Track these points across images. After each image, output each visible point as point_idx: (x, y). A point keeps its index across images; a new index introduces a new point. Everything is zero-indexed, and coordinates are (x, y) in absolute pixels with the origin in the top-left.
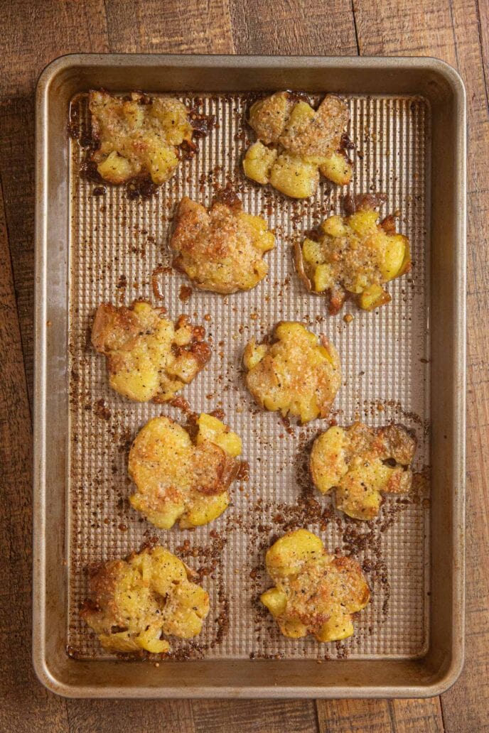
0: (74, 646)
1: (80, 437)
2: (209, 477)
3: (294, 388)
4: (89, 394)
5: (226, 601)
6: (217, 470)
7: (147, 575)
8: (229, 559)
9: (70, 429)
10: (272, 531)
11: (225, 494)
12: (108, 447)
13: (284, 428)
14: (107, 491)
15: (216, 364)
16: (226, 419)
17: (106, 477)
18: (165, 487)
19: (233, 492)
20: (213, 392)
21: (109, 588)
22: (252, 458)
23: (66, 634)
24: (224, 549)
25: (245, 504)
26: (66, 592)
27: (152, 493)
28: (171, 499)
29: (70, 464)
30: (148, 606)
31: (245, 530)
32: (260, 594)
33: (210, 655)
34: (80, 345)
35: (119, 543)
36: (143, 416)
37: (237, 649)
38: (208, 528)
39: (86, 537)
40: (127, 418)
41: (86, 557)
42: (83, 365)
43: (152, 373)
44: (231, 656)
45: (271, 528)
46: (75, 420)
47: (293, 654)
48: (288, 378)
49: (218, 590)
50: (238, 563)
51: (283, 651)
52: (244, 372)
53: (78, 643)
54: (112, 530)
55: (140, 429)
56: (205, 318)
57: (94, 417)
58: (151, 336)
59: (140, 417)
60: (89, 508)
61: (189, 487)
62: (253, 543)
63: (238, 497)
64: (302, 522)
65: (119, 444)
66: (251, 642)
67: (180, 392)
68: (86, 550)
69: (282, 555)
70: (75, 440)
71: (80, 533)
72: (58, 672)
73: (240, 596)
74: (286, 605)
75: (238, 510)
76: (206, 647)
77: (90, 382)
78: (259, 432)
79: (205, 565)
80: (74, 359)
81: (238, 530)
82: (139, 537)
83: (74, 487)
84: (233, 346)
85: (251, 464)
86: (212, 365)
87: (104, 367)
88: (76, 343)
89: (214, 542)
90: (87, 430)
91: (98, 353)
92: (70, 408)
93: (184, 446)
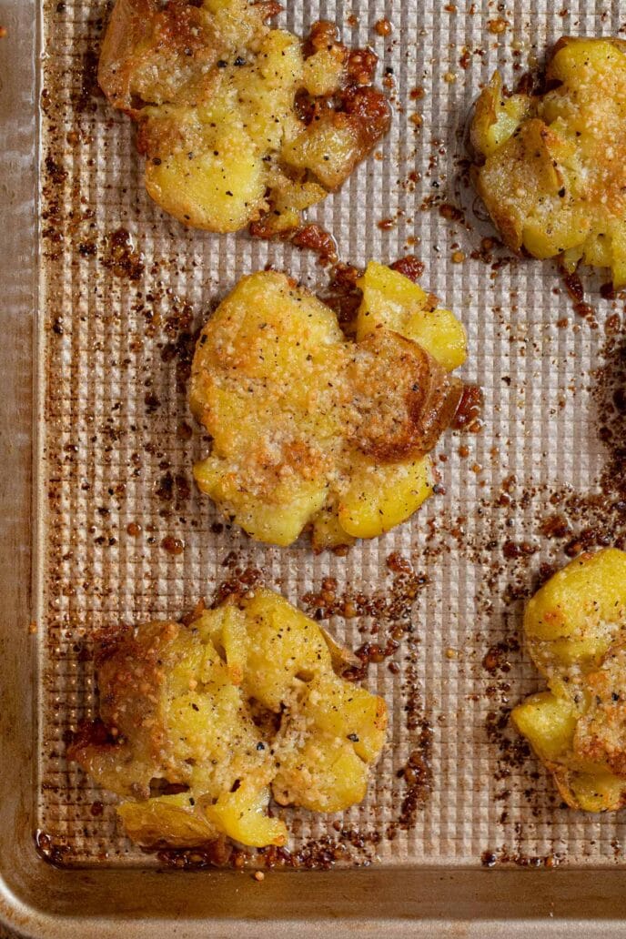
0: (54, 833)
1: (67, 322)
2: (389, 418)
3: (596, 200)
4: (90, 215)
5: (425, 725)
6: (407, 400)
7: (236, 656)
8: (430, 626)
9: (42, 300)
10: (537, 556)
11: (425, 462)
12: (136, 347)
13: (569, 304)
14: (134, 456)
15: (402, 142)
16: (425, 278)
17: (131, 420)
18: (281, 442)
19: (443, 458)
20: (393, 212)
21: (146, 687)
22: (489, 376)
23: (35, 805)
24: (421, 600)
25: (471, 489)
26: (35, 701)
27: (248, 457)
28: (295, 470)
29: (42, 387)
30: (239, 731)
31: (470, 552)
32: (506, 710)
33: (385, 856)
34: (67, 93)
35: (163, 583)
36: (222, 271)
37: (452, 843)
38: (381, 548)
39: (82, 567)
40: (183, 276)
41: (82, 617)
42: (76, 144)
43: (251, 160)
44: (436, 859)
45: (535, 549)
46: (55, 280)
47: (587, 854)
48: (584, 175)
49: (405, 699)
50: (454, 633)
51: (563, 847)
52: (471, 161)
53: (63, 826)
54: (147, 551)
55: (215, 304)
56: (376, 29)
57: (101, 273)
58: (245, 71)
59: (214, 275)
60: (90, 498)
61: (339, 441)
62: (491, 584)
63: (456, 473)
64: (612, 533)
65: (164, 339)
66: (484, 827)
67: (313, 212)
68: (81, 599)
69: (567, 608)
70: (56, 329)
71: (67, 557)
72: (23, 885)
73: (460, 713)
74: (575, 729)
75: (455, 505)
76: (377, 839)
77: (92, 187)
78: (506, 312)
79: (373, 639)
80: (52, 129)
81: (455, 553)
82: (212, 568)
83: (53, 447)
84: (444, 100)
85: (487, 391)
86: (394, 146)
87: (127, 150)
88: (58, 89)
89: (396, 583)
90: (84, 306)
91: (111, 114)
92: (42, 250)
93: (327, 341)
